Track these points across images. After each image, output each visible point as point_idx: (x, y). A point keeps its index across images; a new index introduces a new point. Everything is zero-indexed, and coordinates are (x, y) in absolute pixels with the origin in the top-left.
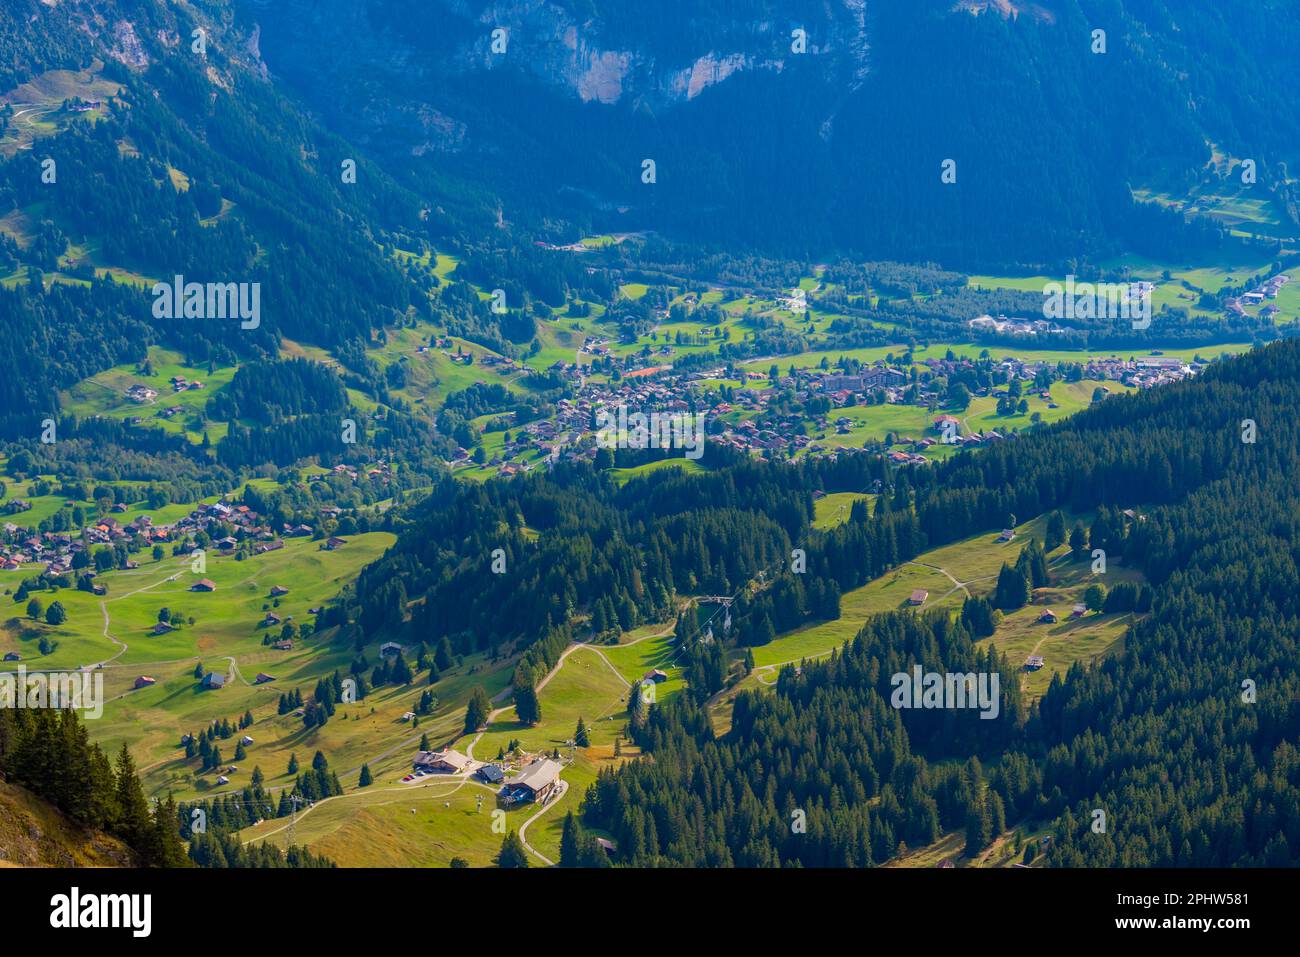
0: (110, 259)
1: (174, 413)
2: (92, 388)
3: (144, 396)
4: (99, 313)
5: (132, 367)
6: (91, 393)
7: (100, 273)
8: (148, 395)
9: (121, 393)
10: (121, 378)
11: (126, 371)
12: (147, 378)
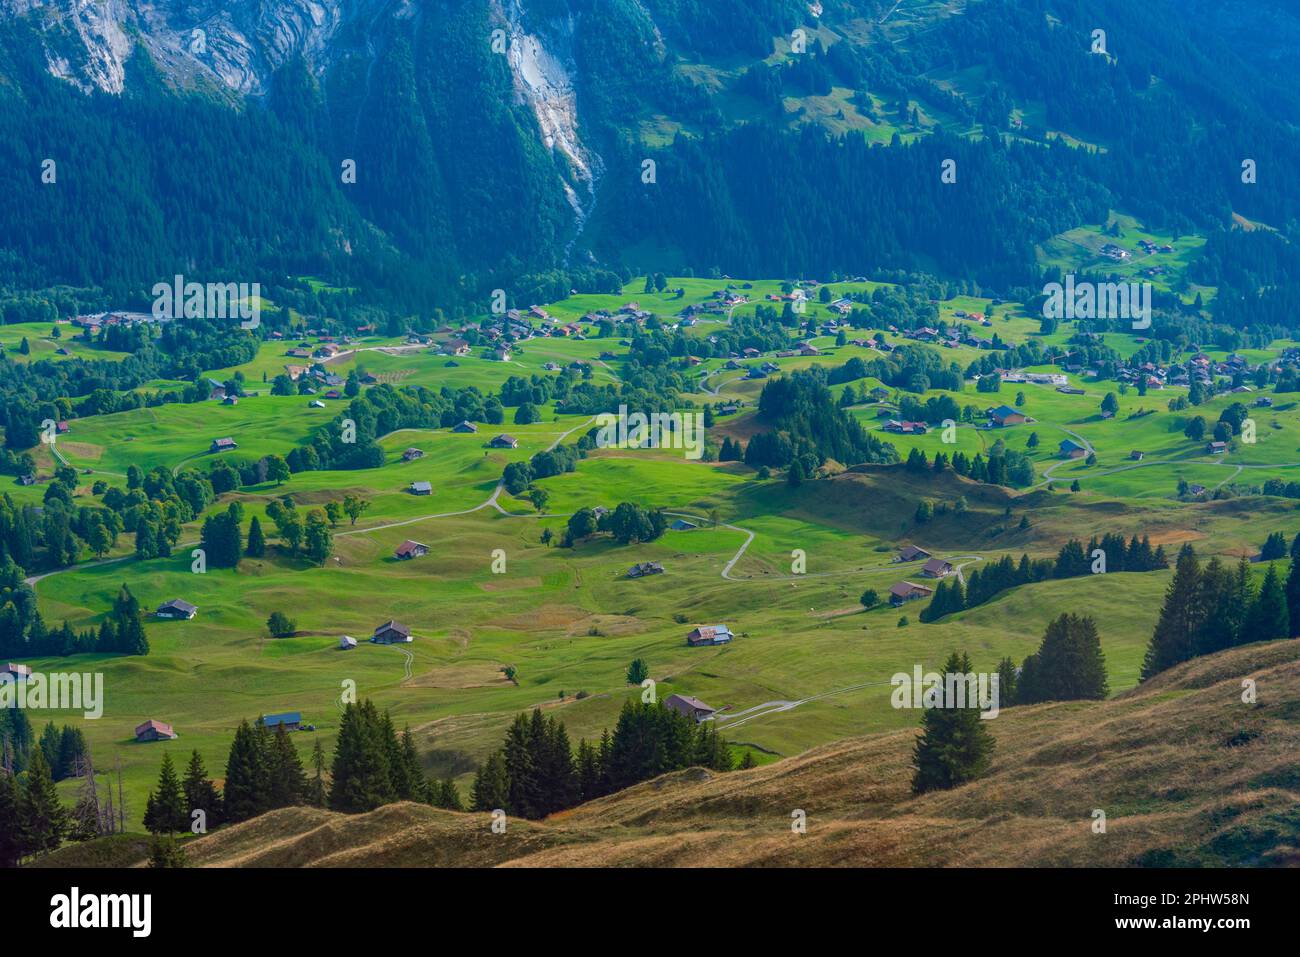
0: (1055, 123)
1: (1156, 273)
2: (1064, 245)
3: (1119, 255)
4: (1059, 174)
5: (1099, 227)
6: (1064, 250)
7: (1051, 135)
8: (1123, 255)
9: (1095, 252)
10: (1091, 237)
11: (1093, 231)
12: (1116, 239)
